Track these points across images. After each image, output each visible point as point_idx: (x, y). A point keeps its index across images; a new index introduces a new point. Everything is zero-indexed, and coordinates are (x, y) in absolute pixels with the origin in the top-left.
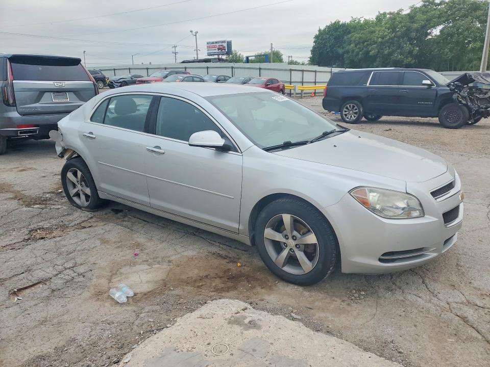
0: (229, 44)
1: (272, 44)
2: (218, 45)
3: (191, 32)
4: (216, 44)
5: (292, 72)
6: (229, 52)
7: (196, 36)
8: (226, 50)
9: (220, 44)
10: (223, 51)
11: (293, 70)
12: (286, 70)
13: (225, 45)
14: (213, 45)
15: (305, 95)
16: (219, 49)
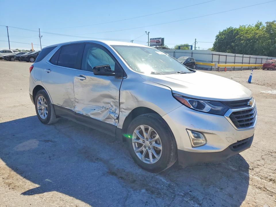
0: (163, 39)
1: (196, 39)
2: (156, 40)
3: (146, 32)
4: (155, 40)
5: (213, 55)
6: (162, 44)
7: (148, 34)
8: (161, 43)
9: (158, 40)
10: (159, 44)
11: (214, 54)
12: (209, 54)
13: (160, 40)
14: (153, 40)
15: (221, 70)
16: (156, 43)
